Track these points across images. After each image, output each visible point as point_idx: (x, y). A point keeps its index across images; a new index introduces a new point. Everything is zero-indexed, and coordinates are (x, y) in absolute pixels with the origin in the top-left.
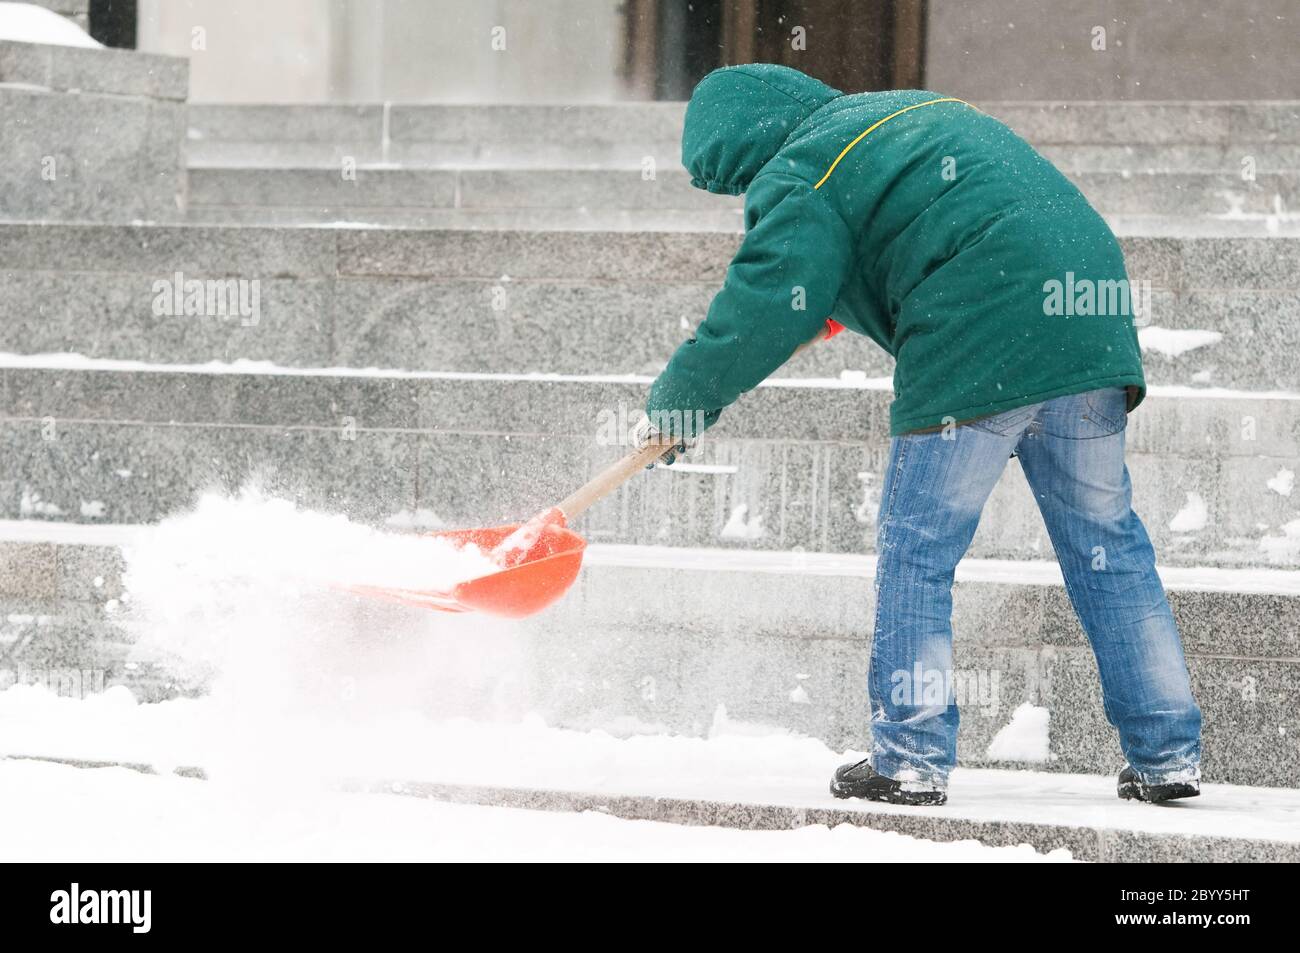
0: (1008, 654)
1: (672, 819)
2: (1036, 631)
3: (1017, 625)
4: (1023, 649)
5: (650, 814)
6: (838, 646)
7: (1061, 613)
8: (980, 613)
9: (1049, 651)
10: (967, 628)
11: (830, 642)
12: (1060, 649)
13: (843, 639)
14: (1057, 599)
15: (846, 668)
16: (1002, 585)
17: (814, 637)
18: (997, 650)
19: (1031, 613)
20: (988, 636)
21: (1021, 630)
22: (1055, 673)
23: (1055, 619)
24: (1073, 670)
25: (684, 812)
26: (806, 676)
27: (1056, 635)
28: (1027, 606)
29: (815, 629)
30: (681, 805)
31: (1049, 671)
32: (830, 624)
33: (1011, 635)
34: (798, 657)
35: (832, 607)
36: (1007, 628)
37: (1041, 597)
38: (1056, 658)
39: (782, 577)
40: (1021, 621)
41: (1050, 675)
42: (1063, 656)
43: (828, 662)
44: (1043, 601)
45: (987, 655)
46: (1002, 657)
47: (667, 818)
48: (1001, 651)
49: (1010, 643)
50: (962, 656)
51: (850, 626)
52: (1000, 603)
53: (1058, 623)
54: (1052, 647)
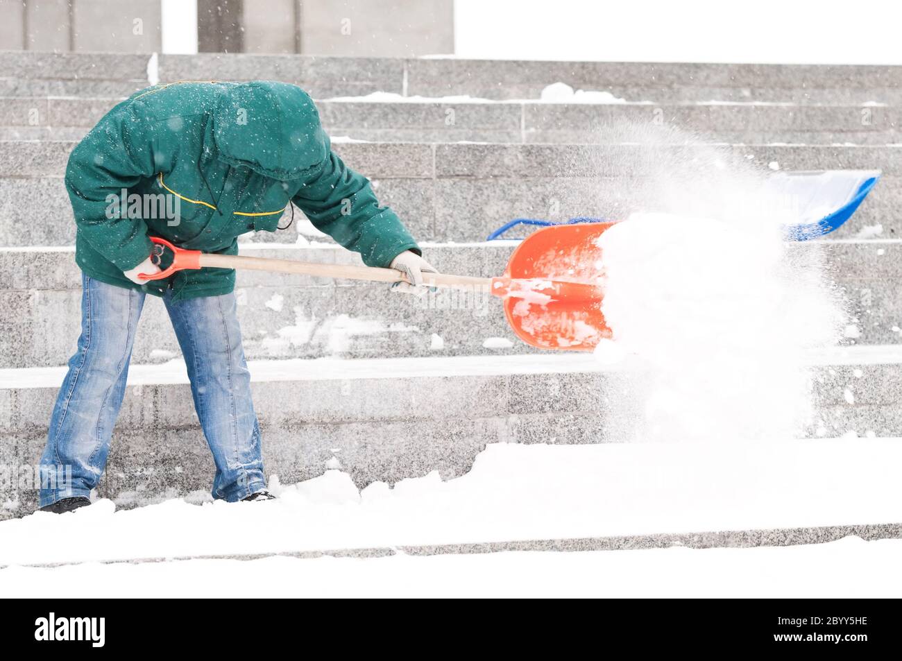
0: (485, 423)
1: (730, 545)
2: (504, 406)
3: (490, 403)
4: (496, 418)
5: (713, 543)
6: (360, 427)
7: (520, 393)
8: (464, 397)
9: (514, 418)
10: (455, 407)
11: (354, 425)
12: (521, 416)
13: (364, 422)
14: (518, 383)
15: (367, 441)
16: (479, 377)
17: (342, 422)
18: (477, 421)
19: (500, 394)
20: (470, 411)
21: (493, 406)
22: (519, 432)
23: (516, 397)
24: (531, 429)
25: (738, 539)
26: (337, 450)
27: (518, 407)
28: (497, 389)
29: (343, 416)
30: (736, 534)
31: (515, 431)
32: (354, 413)
33: (486, 410)
34: (330, 437)
35: (354, 401)
36: (483, 405)
37: (507, 383)
38: (519, 422)
39: (315, 382)
40: (493, 400)
41: (516, 434)
42: (524, 420)
43: (353, 439)
44: (508, 385)
45: (470, 424)
46: (481, 424)
47: (726, 544)
48: (479, 421)
49: (485, 415)
50: (452, 427)
51: (369, 413)
52: (478, 389)
53: (518, 399)
54: (516, 415)
